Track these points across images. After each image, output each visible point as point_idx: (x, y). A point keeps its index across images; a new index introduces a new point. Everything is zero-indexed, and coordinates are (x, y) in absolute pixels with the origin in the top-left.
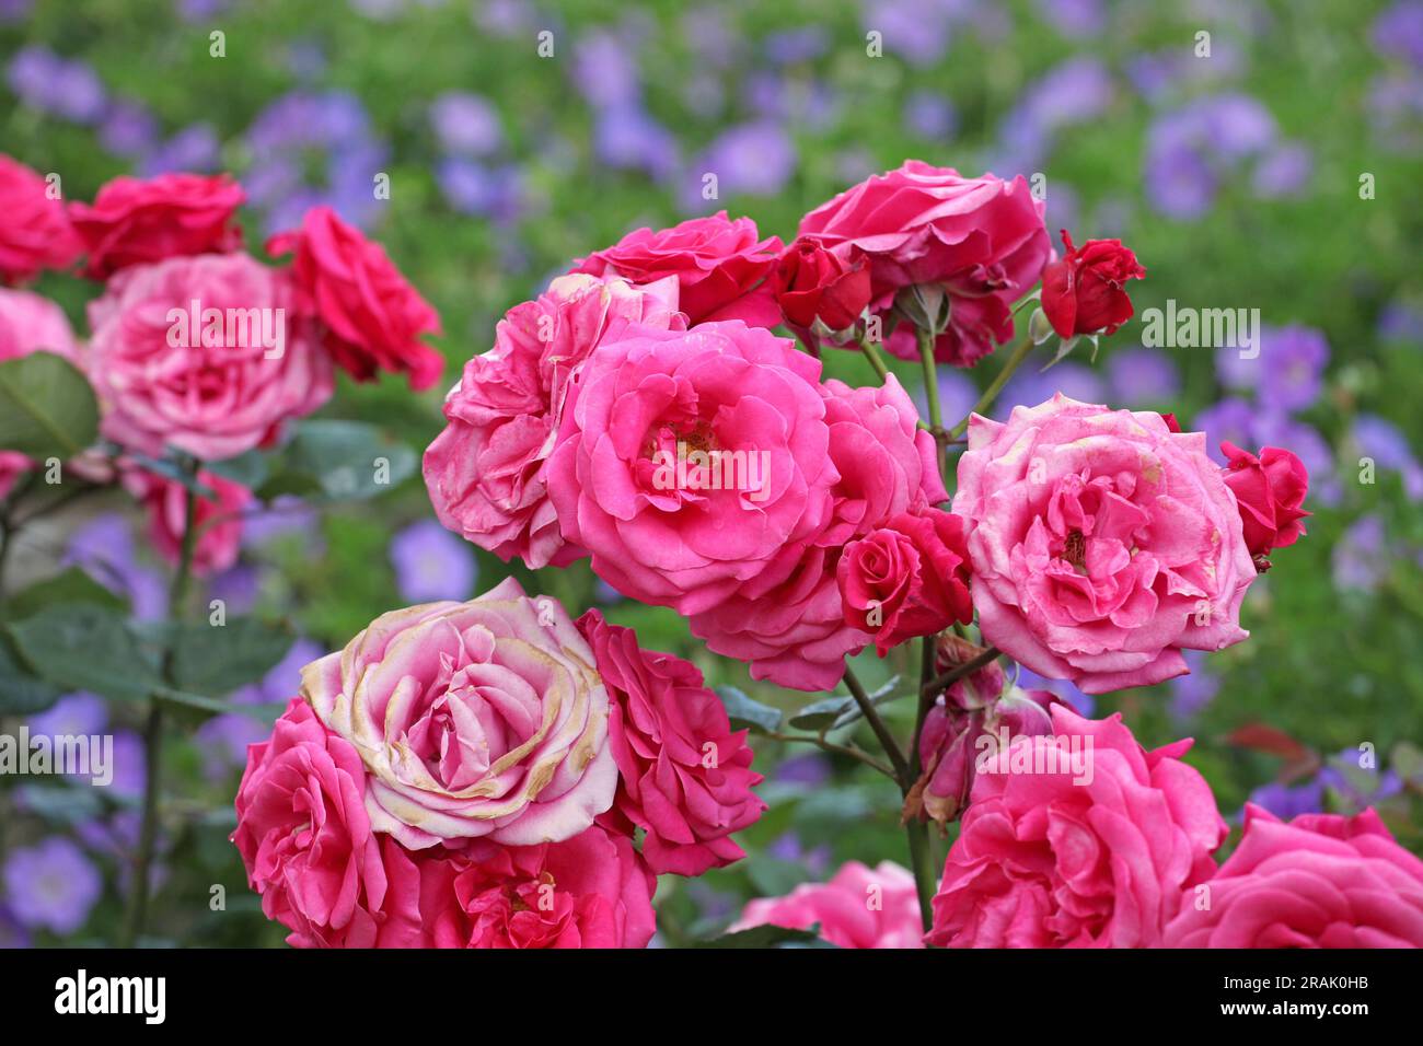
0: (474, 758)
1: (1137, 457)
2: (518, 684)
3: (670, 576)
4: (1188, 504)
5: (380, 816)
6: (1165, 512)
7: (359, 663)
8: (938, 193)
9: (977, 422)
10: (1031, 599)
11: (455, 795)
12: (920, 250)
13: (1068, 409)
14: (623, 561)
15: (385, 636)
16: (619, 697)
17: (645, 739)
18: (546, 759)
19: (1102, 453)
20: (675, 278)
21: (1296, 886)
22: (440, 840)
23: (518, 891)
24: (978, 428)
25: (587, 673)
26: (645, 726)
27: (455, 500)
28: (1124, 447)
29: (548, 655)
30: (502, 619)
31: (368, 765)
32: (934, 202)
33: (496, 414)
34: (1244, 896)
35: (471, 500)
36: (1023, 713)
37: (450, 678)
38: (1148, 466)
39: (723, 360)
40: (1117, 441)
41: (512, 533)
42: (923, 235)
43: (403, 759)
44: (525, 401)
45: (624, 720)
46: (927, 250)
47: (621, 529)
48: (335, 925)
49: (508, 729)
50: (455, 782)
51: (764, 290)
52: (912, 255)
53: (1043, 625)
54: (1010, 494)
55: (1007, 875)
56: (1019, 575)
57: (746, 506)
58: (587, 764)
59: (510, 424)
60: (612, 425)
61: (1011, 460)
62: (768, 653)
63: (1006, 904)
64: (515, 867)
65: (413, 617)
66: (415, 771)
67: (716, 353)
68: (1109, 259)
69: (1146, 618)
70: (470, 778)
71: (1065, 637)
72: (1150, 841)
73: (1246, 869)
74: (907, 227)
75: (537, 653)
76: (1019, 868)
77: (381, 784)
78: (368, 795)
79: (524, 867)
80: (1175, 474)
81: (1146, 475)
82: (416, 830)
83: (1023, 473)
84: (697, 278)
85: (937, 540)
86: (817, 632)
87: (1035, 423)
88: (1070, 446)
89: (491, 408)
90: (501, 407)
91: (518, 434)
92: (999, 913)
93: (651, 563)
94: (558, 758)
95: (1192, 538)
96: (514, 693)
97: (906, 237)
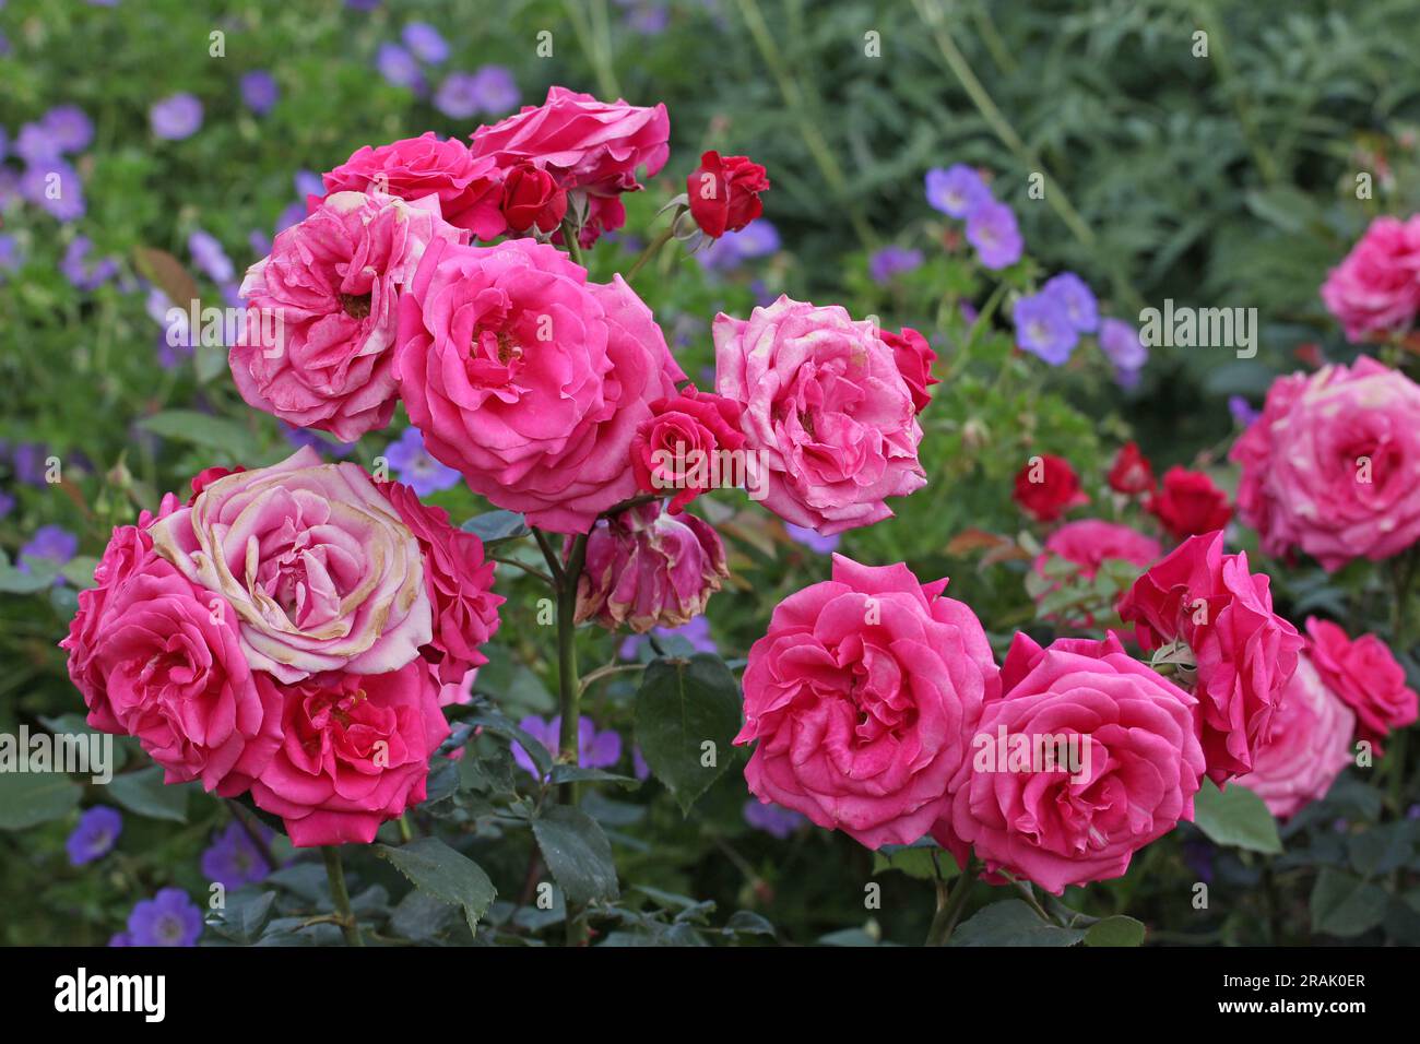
0: (327, 604)
1: (849, 346)
2: (349, 541)
3: (500, 454)
4: (887, 381)
5: (254, 657)
6: (872, 390)
7: (205, 525)
8: (603, 118)
9: (723, 319)
10: (796, 467)
11: (304, 634)
12: (593, 165)
13: (792, 308)
14: (461, 443)
15: (221, 500)
16: (425, 547)
17: (447, 580)
18: (381, 602)
19: (825, 345)
20: (436, 195)
21: (1084, 700)
22: (307, 675)
23: (339, 706)
24: (723, 324)
25: (398, 527)
26: (446, 570)
27: (266, 384)
28: (839, 339)
29: (366, 515)
30: (318, 484)
31: (241, 614)
32: (599, 126)
33: (310, 314)
34: (1045, 709)
35: (278, 383)
36: (678, 535)
37: (295, 537)
38: (857, 354)
39: (532, 274)
40: (834, 334)
41: (327, 412)
42: (597, 153)
43: (271, 609)
44: (325, 301)
45: (433, 569)
46: (598, 165)
47: (465, 417)
48: (211, 744)
49: (342, 577)
50: (306, 624)
51: (489, 202)
52: (588, 169)
53: (804, 486)
54: (769, 381)
55: (815, 692)
56: (785, 448)
57: (564, 396)
58: (410, 603)
59: (323, 322)
60: (453, 331)
61: (761, 354)
62: (540, 505)
63: (819, 716)
64: (344, 688)
65: (241, 484)
66: (280, 620)
67: (525, 267)
68: (751, 174)
69: (876, 478)
70: (320, 620)
71: (818, 495)
72: (950, 666)
73: (1041, 688)
74: (582, 147)
75: (356, 513)
76: (825, 687)
77: (254, 630)
78: (241, 638)
79: (349, 687)
80: (876, 359)
81: (853, 360)
82: (289, 668)
83: (772, 365)
84: (453, 195)
85: (723, 421)
86: (589, 488)
87: (772, 321)
88: (804, 340)
89: (302, 308)
90: (309, 307)
91: (330, 331)
92: (814, 724)
93: (487, 444)
94: (389, 600)
95: (894, 410)
96: (346, 548)
97: (581, 154)
